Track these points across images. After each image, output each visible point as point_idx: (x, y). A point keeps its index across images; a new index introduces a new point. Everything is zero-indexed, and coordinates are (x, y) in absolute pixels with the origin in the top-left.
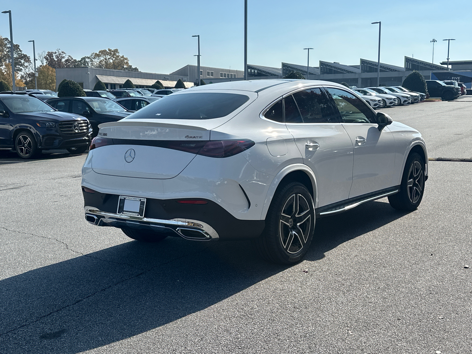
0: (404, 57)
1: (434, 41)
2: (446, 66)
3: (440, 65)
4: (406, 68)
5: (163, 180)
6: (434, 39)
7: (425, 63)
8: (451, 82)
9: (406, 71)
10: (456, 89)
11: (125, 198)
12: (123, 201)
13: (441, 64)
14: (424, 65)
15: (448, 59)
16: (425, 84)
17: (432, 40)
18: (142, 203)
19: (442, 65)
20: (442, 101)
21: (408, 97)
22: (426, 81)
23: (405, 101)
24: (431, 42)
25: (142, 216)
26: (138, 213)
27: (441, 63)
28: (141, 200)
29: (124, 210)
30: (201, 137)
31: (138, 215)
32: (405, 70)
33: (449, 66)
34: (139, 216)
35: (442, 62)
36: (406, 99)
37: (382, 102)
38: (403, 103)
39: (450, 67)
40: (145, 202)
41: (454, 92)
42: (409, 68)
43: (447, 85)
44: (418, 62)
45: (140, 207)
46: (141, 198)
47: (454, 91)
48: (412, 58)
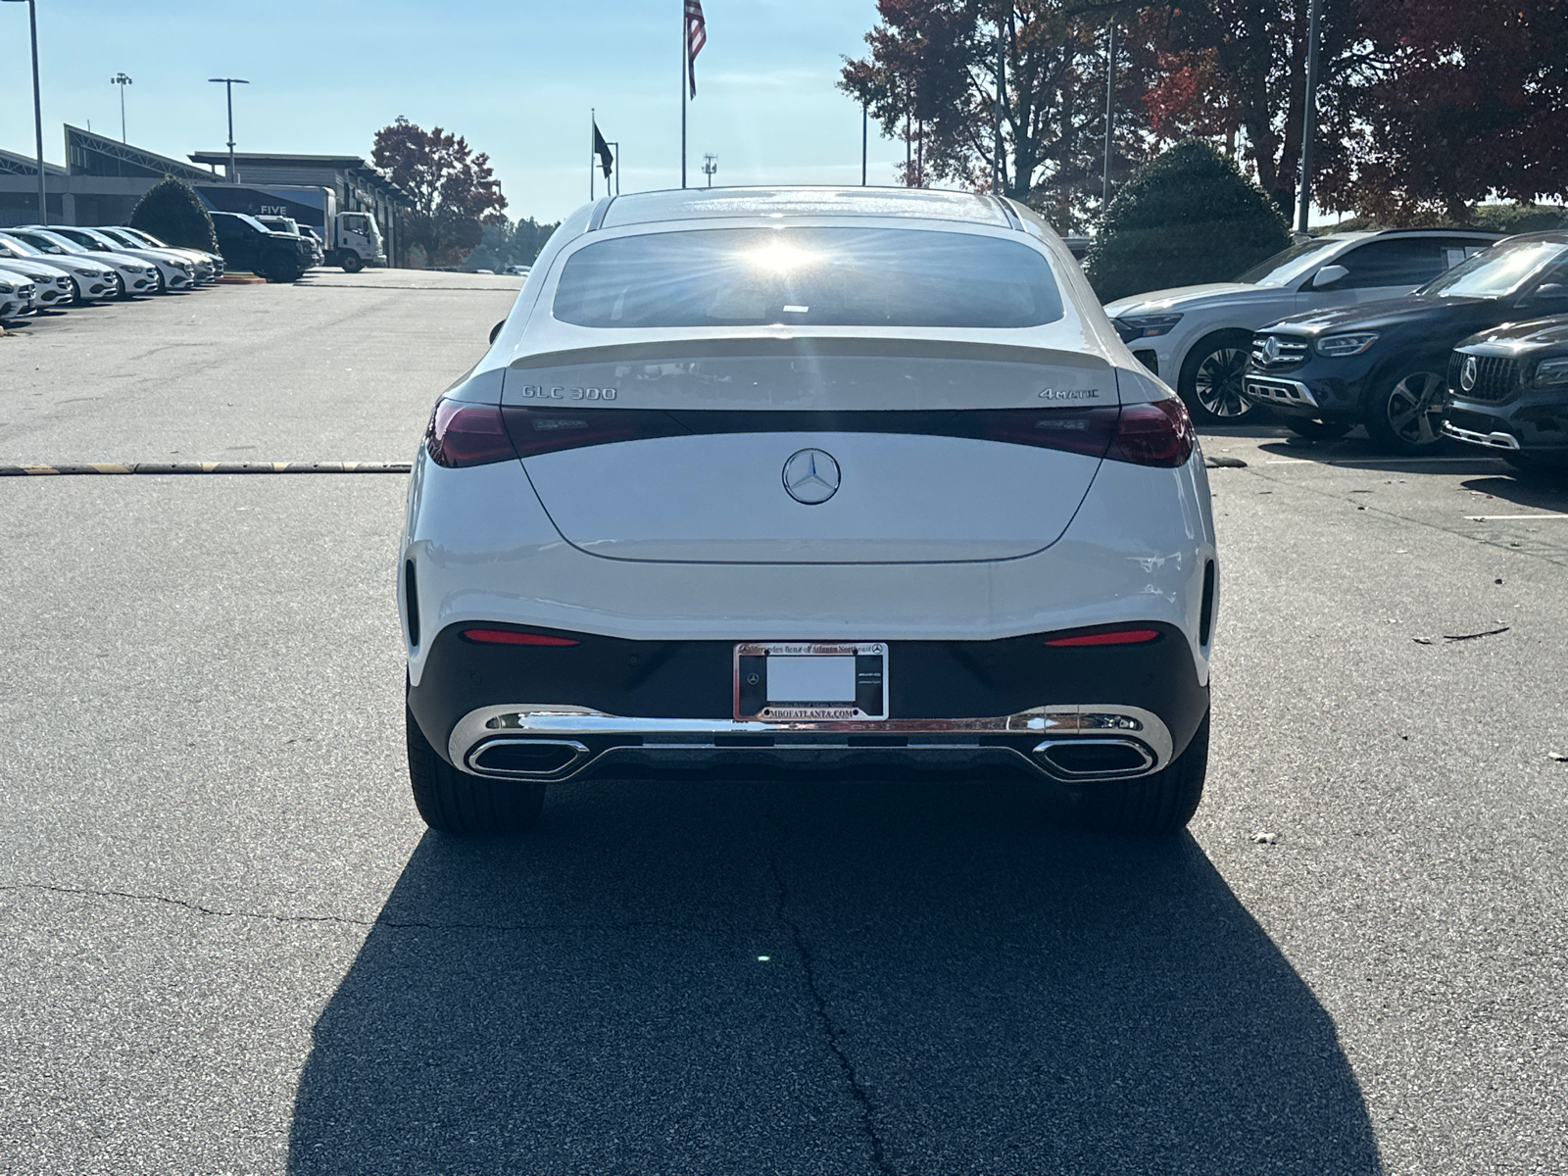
0: (63, 128)
1: (121, 79)
2: (207, 167)
3: (189, 162)
4: (72, 165)
5: (993, 563)
6: (121, 75)
7: (138, 152)
8: (279, 221)
9: (73, 174)
10: (304, 246)
11: (767, 652)
12: (757, 665)
13: (194, 159)
14: (133, 157)
15: (231, 145)
16: (209, 224)
17: (116, 77)
18: (867, 666)
19: (194, 161)
20: (268, 282)
21: (183, 264)
22: (212, 214)
23: (177, 280)
24: (113, 82)
25: (882, 714)
26: (853, 704)
27: (191, 157)
28: (860, 653)
29: (768, 700)
30: (1092, 394)
31: (856, 713)
32: (69, 174)
33: (217, 167)
34: (862, 716)
35: (193, 154)
36: (179, 272)
37: (69, 285)
38: (170, 286)
39: (221, 170)
40: (880, 657)
41: (298, 254)
42: (82, 167)
43: (271, 230)
44: (113, 148)
45: (858, 679)
46: (858, 646)
47: (299, 252)
48: (87, 130)
